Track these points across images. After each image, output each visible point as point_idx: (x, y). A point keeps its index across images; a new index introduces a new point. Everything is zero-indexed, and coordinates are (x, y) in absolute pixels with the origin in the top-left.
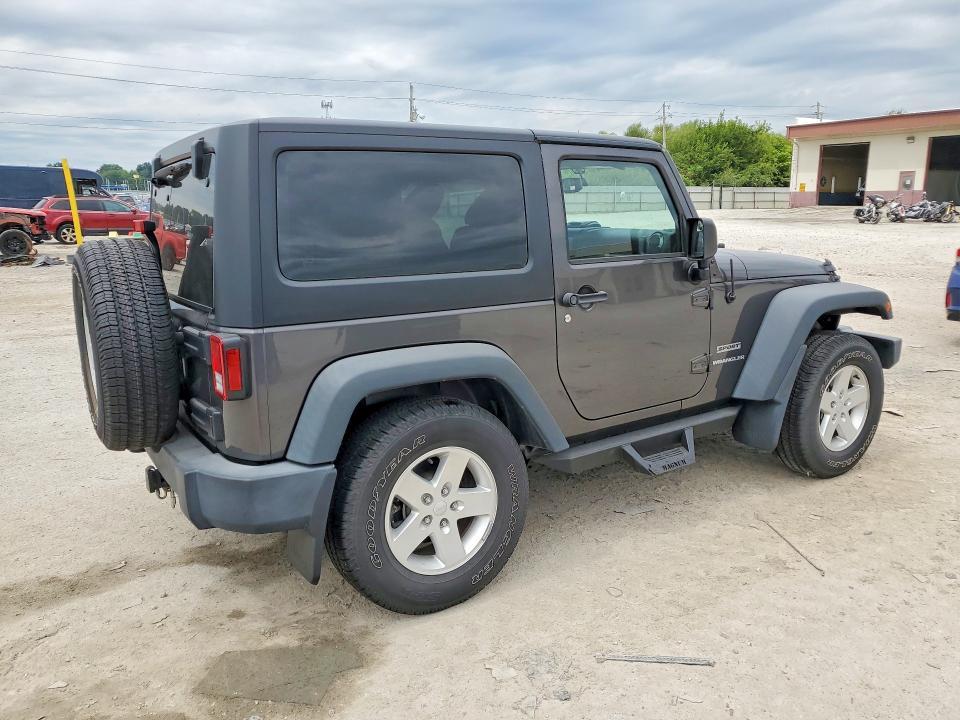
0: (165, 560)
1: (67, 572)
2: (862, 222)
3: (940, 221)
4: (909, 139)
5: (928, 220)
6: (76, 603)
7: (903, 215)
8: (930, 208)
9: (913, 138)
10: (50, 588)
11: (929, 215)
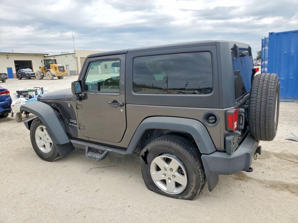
0: (255, 182)
1: (287, 193)
6: (287, 182)
10: (294, 191)
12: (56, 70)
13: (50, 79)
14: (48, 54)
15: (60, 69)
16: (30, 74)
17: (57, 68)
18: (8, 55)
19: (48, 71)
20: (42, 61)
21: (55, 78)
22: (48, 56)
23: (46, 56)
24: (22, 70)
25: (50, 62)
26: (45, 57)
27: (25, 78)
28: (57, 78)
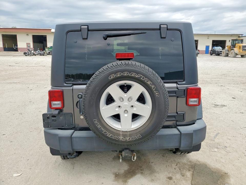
2: (26, 56)
3: (44, 55)
4: (27, 35)
5: (41, 55)
7: (36, 54)
8: (40, 52)
9: (28, 35)
11: (41, 54)
12: (240, 49)
13: (232, 56)
14: (243, 35)
15: (244, 48)
16: (219, 51)
17: (241, 47)
18: (208, 36)
19: (233, 49)
20: (230, 41)
21: (237, 56)
22: (242, 37)
23: (241, 36)
24: (214, 48)
25: (236, 42)
26: (239, 37)
27: (215, 55)
28: (240, 56)
